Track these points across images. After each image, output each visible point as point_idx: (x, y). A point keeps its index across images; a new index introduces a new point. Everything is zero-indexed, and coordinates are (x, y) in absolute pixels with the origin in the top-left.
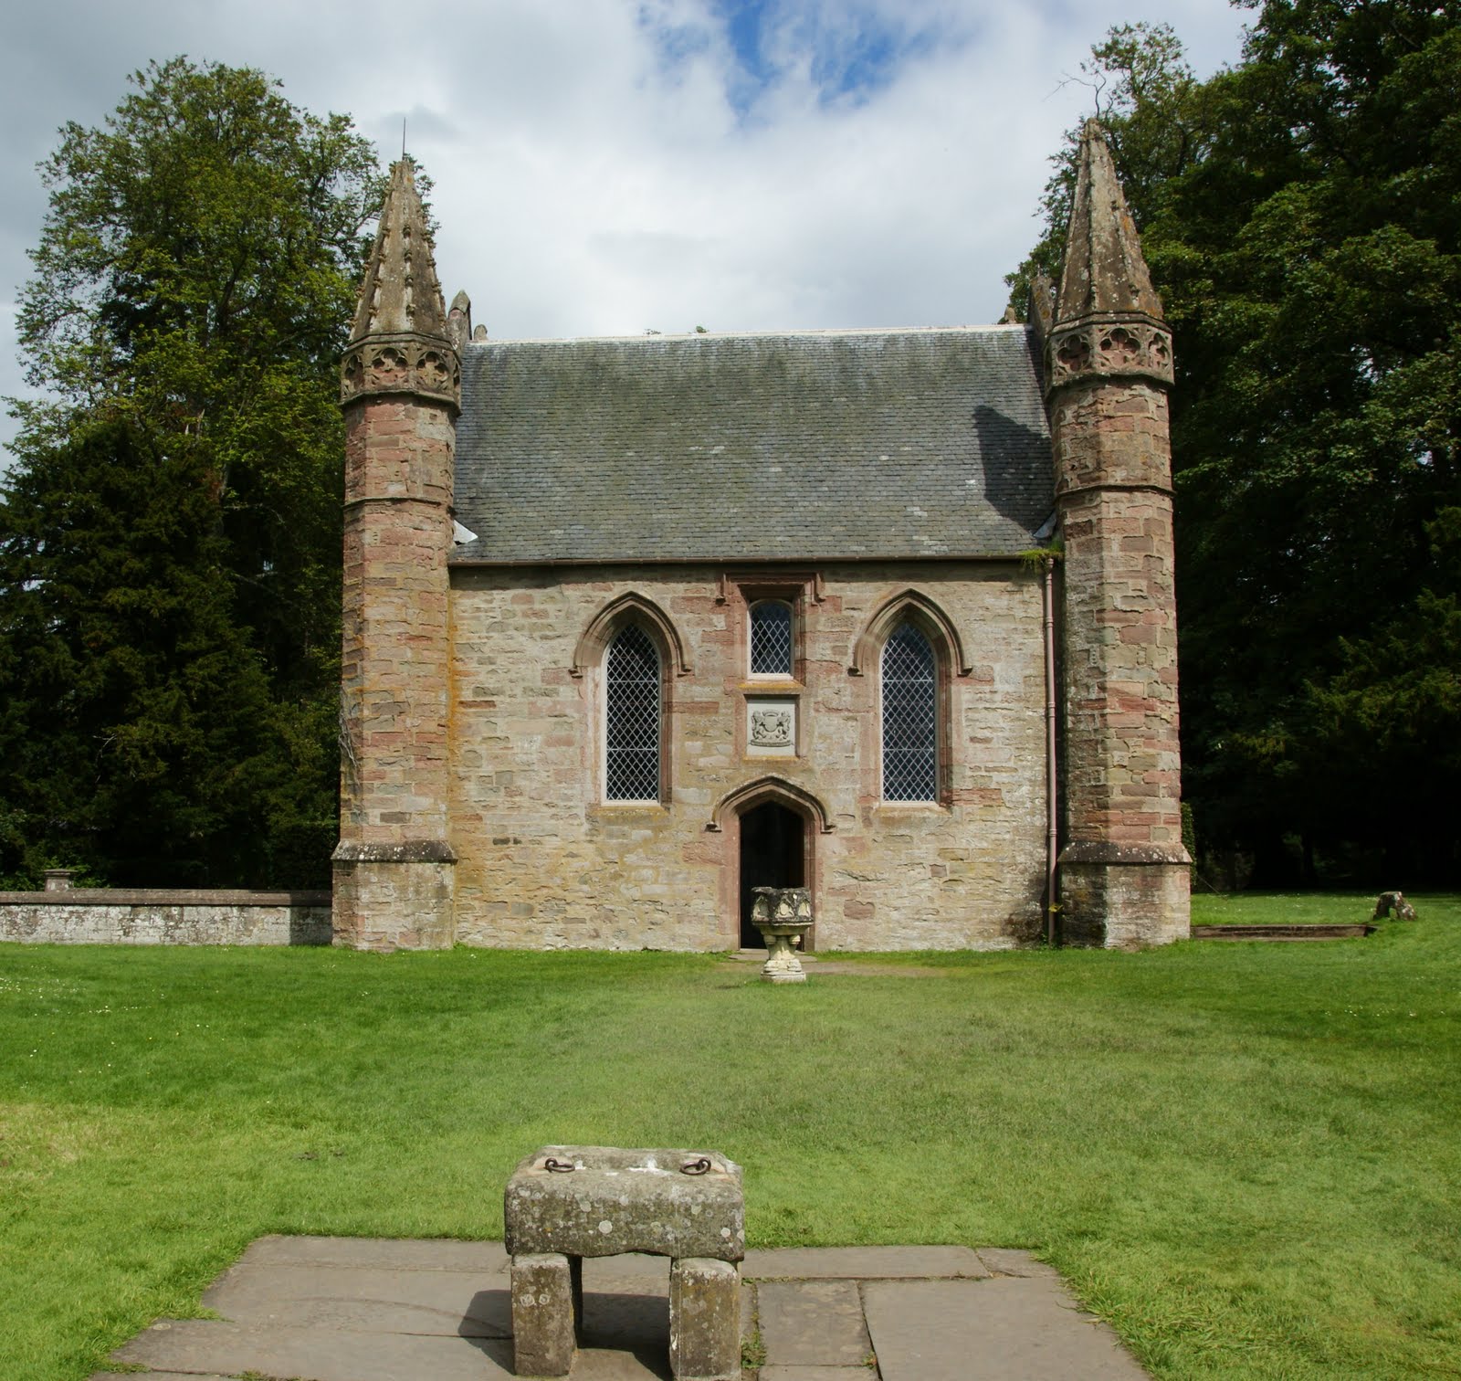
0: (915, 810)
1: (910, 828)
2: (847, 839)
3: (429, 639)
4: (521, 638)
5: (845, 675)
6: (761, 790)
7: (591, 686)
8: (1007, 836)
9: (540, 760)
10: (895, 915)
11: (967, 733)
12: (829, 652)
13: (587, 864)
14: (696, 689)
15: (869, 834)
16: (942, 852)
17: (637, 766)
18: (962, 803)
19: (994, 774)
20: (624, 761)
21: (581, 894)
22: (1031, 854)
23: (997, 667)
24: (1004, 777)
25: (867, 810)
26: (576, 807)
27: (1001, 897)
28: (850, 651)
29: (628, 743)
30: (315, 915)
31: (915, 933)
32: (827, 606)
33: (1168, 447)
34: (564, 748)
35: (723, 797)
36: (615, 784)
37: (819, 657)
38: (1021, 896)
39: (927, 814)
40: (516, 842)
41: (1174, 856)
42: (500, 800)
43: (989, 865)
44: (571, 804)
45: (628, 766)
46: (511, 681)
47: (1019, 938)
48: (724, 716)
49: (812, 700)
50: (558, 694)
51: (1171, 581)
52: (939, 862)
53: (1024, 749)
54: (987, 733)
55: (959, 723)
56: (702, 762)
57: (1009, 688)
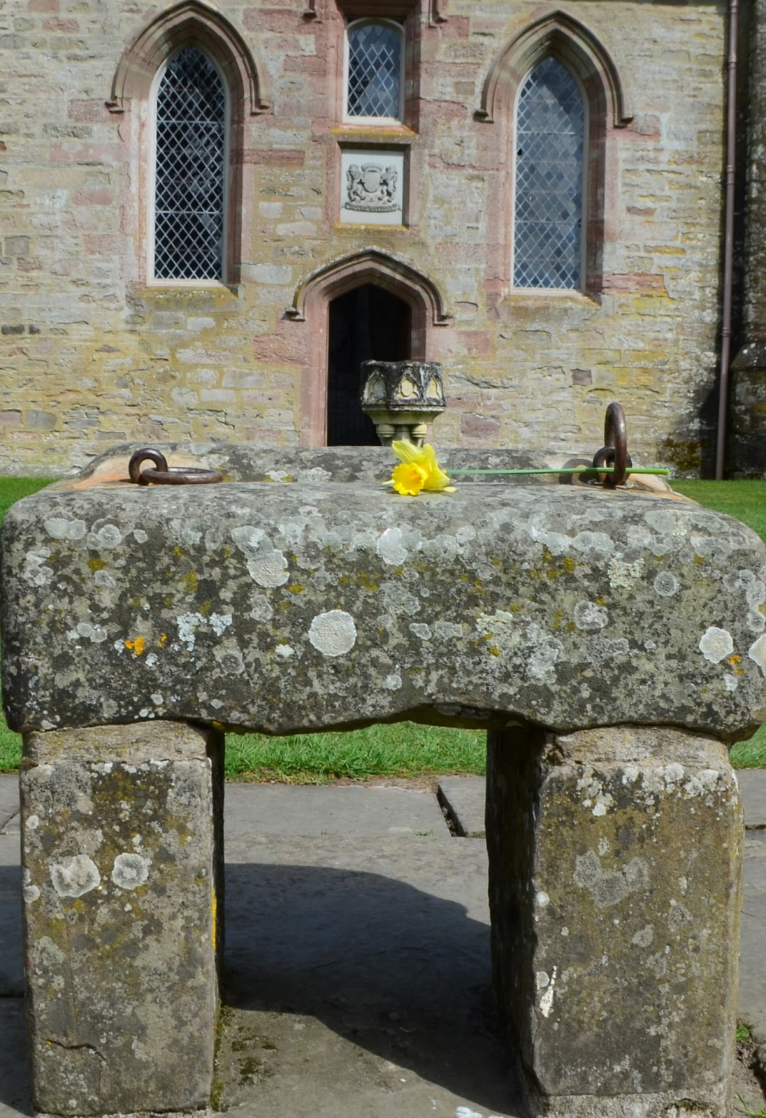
0: (553, 299)
1: (547, 321)
2: (468, 334)
4: (41, 58)
5: (469, 121)
6: (358, 268)
7: (135, 125)
8: (669, 336)
9: (66, 223)
10: (526, 432)
11: (621, 205)
12: (449, 89)
13: (128, 361)
14: (275, 133)
15: (498, 328)
16: (587, 353)
17: (194, 235)
18: (614, 292)
19: (655, 255)
20: (177, 227)
21: (120, 401)
22: (697, 358)
23: (665, 118)
24: (666, 260)
25: (492, 297)
26: (114, 285)
27: (657, 412)
28: (478, 89)
32: (450, 29)
34: (99, 207)
35: (309, 276)
36: (165, 258)
37: (437, 96)
38: (684, 412)
39: (570, 304)
40: (33, 331)
42: (12, 275)
43: (645, 370)
44: (108, 281)
45: (183, 235)
46: (27, 116)
47: (680, 464)
48: (311, 172)
49: (426, 152)
50: (89, 134)
52: (585, 365)
53: (694, 225)
54: (649, 203)
55: (613, 188)
56: (282, 229)
57: (679, 145)
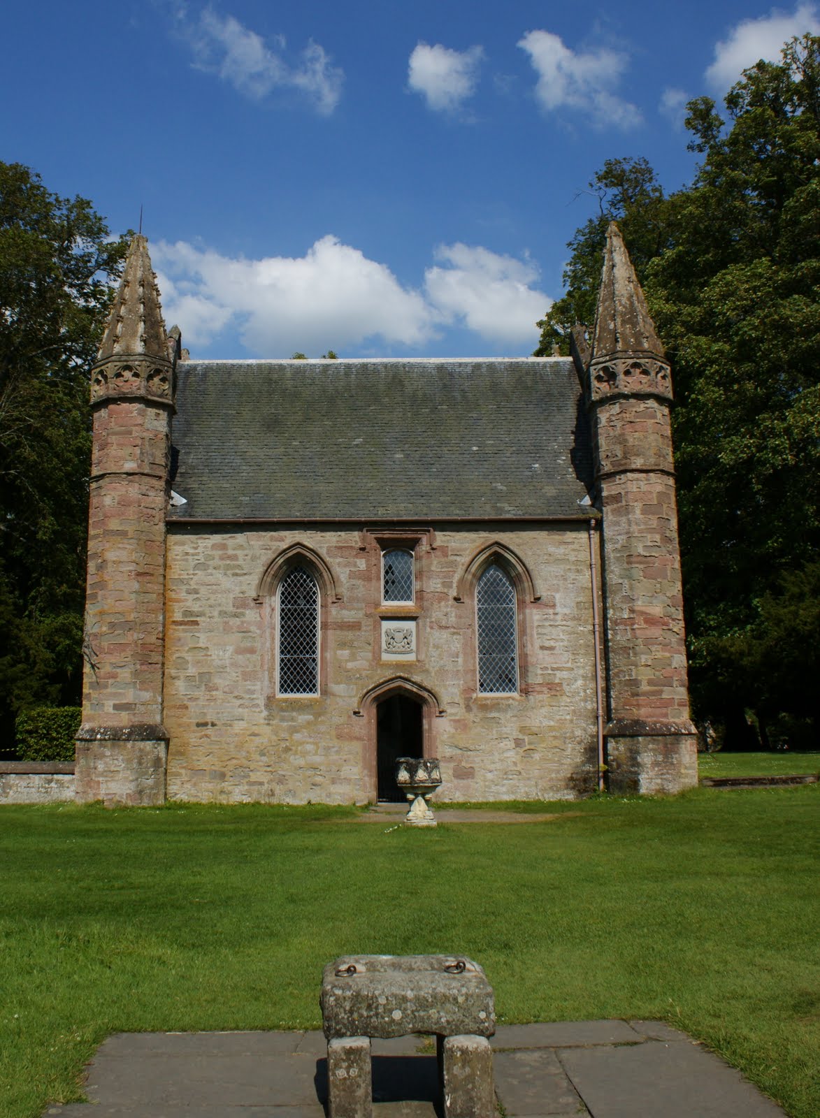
0: (502, 699)
1: (499, 712)
2: (455, 721)
3: (152, 575)
4: (218, 575)
5: (451, 602)
6: (392, 686)
7: (268, 610)
8: (568, 717)
9: (232, 664)
10: (489, 776)
11: (537, 643)
12: (439, 586)
13: (265, 741)
14: (345, 612)
15: (471, 717)
16: (523, 729)
17: (301, 669)
18: (535, 694)
19: (558, 673)
20: (292, 665)
21: (260, 763)
22: (585, 730)
23: (558, 596)
24: (565, 674)
25: (468, 699)
26: (257, 699)
27: (564, 761)
28: (455, 585)
29: (295, 652)
30: (57, 781)
31: (504, 789)
32: (438, 553)
33: (671, 443)
34: (249, 656)
35: (365, 691)
36: (285, 682)
37: (432, 590)
38: (578, 760)
39: (511, 701)
40: (213, 725)
41: (685, 729)
42: (202, 693)
43: (555, 737)
44: (255, 696)
45: (295, 669)
46: (211, 606)
47: (579, 790)
48: (365, 633)
49: (428, 620)
50: (244, 615)
51: (675, 535)
52: (521, 737)
53: (578, 654)
54: (552, 643)
55: (532, 636)
56: (350, 665)
57: (567, 611)
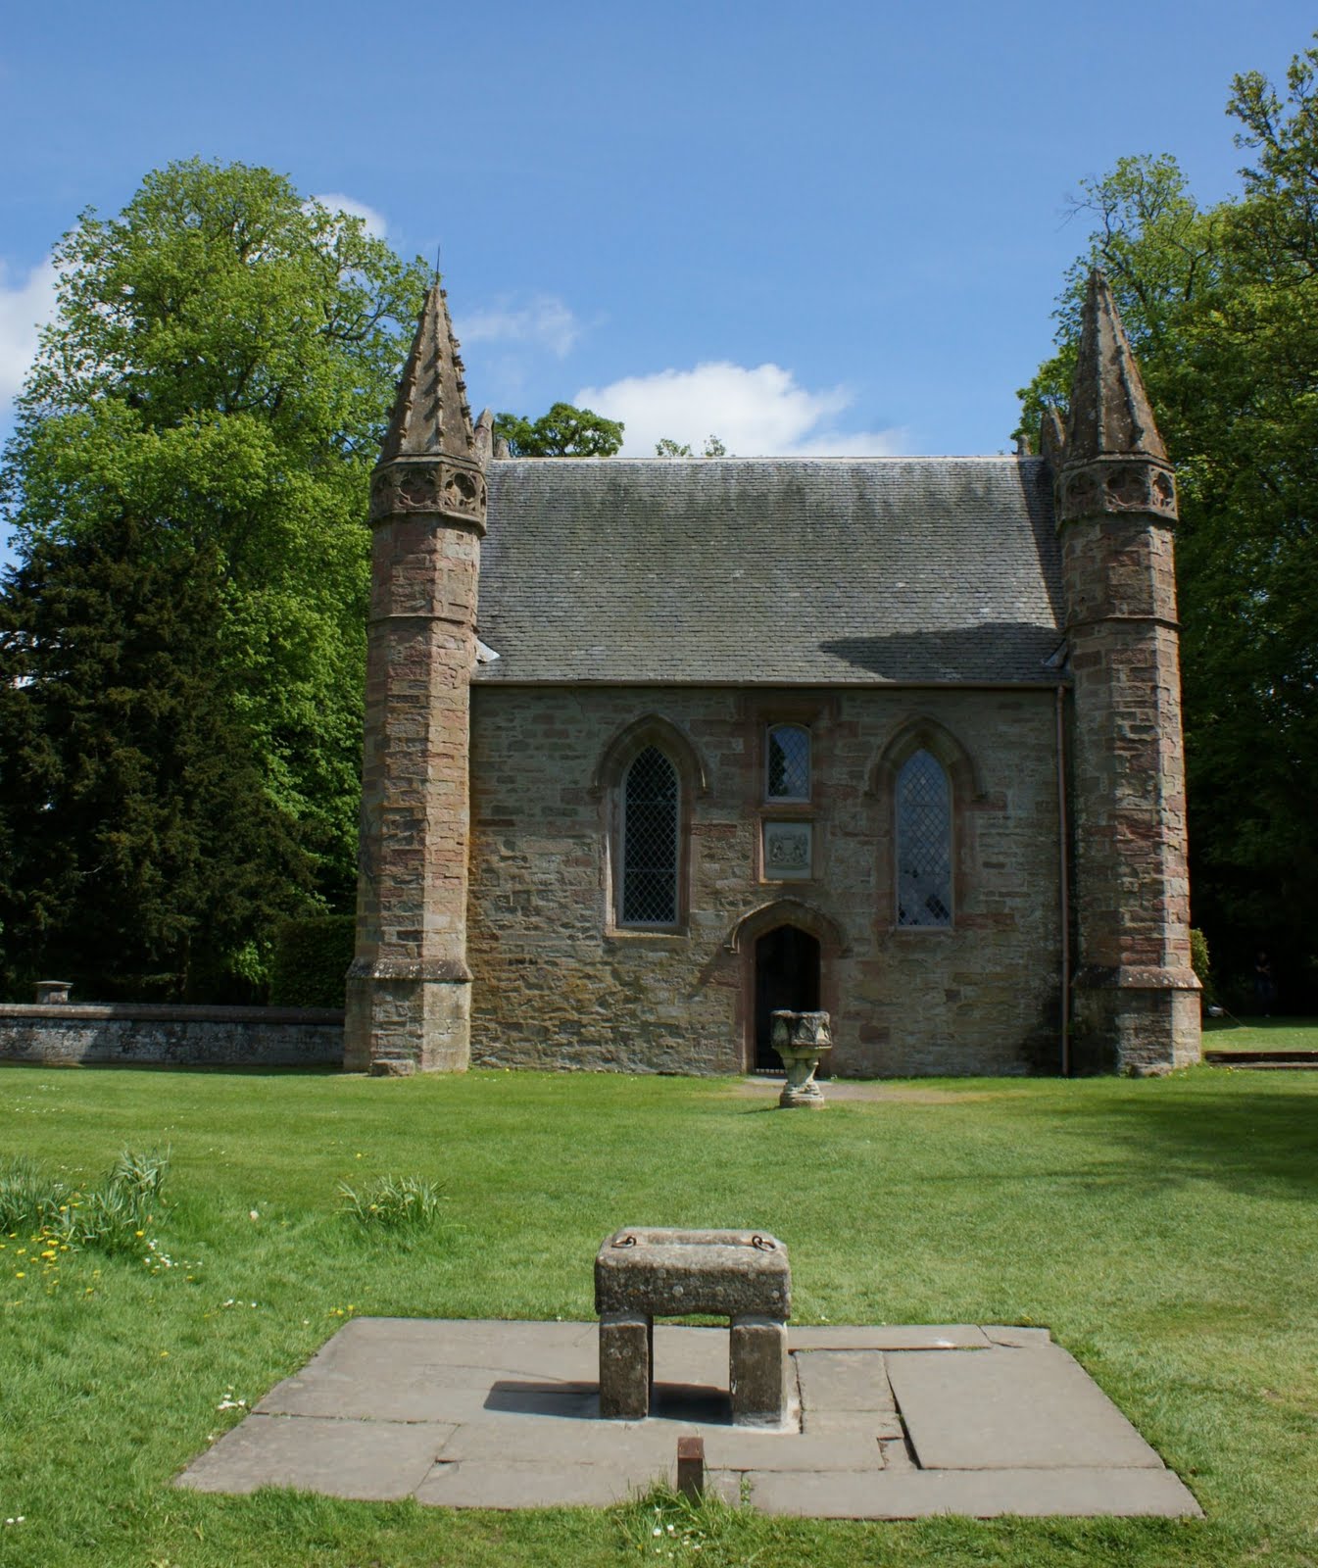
0: (930, 933)
1: (925, 952)
2: (864, 963)
3: (452, 757)
4: (542, 758)
5: (861, 799)
7: (610, 806)
8: (1021, 961)
9: (558, 880)
10: (910, 1040)
11: (981, 858)
12: (845, 776)
13: (603, 986)
14: (714, 812)
15: (886, 958)
16: (958, 977)
17: (654, 888)
18: (975, 928)
19: (1007, 899)
20: (640, 882)
21: (597, 1017)
22: (1044, 979)
23: (1010, 793)
24: (1018, 902)
25: (883, 934)
26: (593, 927)
27: (1014, 1022)
28: (866, 777)
29: (646, 864)
30: (326, 1033)
31: (931, 1058)
32: (845, 731)
33: (1173, 581)
34: (582, 868)
35: (740, 921)
36: (632, 905)
37: (835, 782)
38: (1035, 1021)
39: (942, 937)
40: (532, 962)
41: (1184, 981)
42: (517, 920)
43: (1003, 989)
44: (588, 924)
45: (646, 888)
46: (531, 800)
47: (1032, 1062)
48: (741, 839)
49: (829, 823)
50: (576, 814)
51: (1177, 710)
52: (954, 987)
53: (1037, 874)
54: (1001, 859)
55: (972, 848)
56: (719, 884)
57: (1023, 814)
